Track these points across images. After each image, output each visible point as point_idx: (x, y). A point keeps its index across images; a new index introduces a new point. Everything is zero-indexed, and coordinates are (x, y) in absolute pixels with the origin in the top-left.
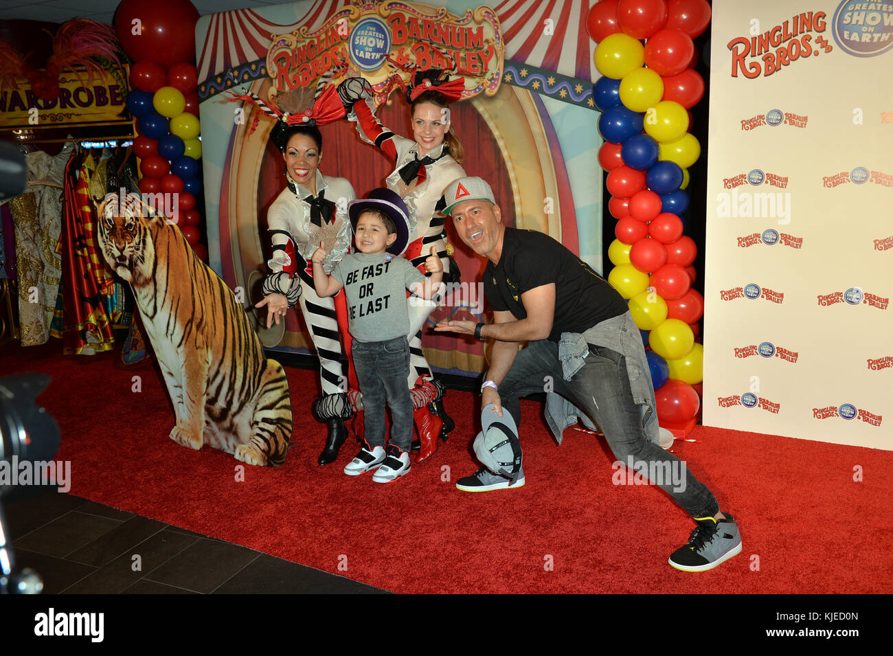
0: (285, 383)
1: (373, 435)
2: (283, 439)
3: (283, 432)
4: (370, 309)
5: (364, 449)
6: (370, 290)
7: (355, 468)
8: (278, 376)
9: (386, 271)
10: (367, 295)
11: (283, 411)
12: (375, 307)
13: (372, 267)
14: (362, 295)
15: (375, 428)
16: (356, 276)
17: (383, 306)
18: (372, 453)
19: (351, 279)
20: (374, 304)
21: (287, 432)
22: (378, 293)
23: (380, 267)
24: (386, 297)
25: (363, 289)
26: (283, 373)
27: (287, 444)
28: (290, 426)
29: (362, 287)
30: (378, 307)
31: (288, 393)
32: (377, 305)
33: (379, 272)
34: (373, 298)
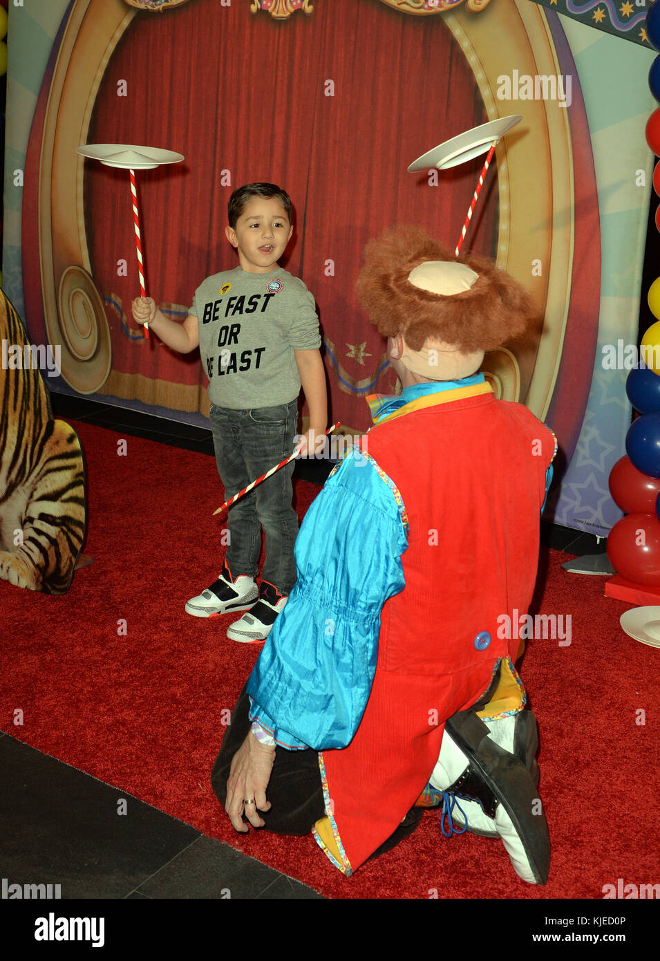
0: (79, 461)
1: (238, 557)
2: (68, 551)
3: (69, 540)
4: (233, 367)
5: (221, 577)
6: (234, 335)
7: (204, 605)
8: (69, 448)
9: (263, 310)
10: (229, 343)
11: (72, 506)
12: (239, 364)
13: (242, 299)
14: (222, 341)
15: (242, 545)
16: (217, 310)
17: (253, 363)
18: (234, 587)
19: (209, 313)
20: (239, 358)
21: (75, 541)
22: (247, 341)
23: (255, 300)
24: (259, 351)
25: (224, 331)
26: (77, 444)
27: (74, 560)
28: (80, 533)
29: (223, 328)
30: (245, 365)
31: (82, 478)
32: (243, 360)
33: (251, 307)
34: (238, 349)
